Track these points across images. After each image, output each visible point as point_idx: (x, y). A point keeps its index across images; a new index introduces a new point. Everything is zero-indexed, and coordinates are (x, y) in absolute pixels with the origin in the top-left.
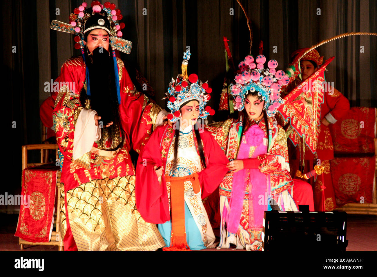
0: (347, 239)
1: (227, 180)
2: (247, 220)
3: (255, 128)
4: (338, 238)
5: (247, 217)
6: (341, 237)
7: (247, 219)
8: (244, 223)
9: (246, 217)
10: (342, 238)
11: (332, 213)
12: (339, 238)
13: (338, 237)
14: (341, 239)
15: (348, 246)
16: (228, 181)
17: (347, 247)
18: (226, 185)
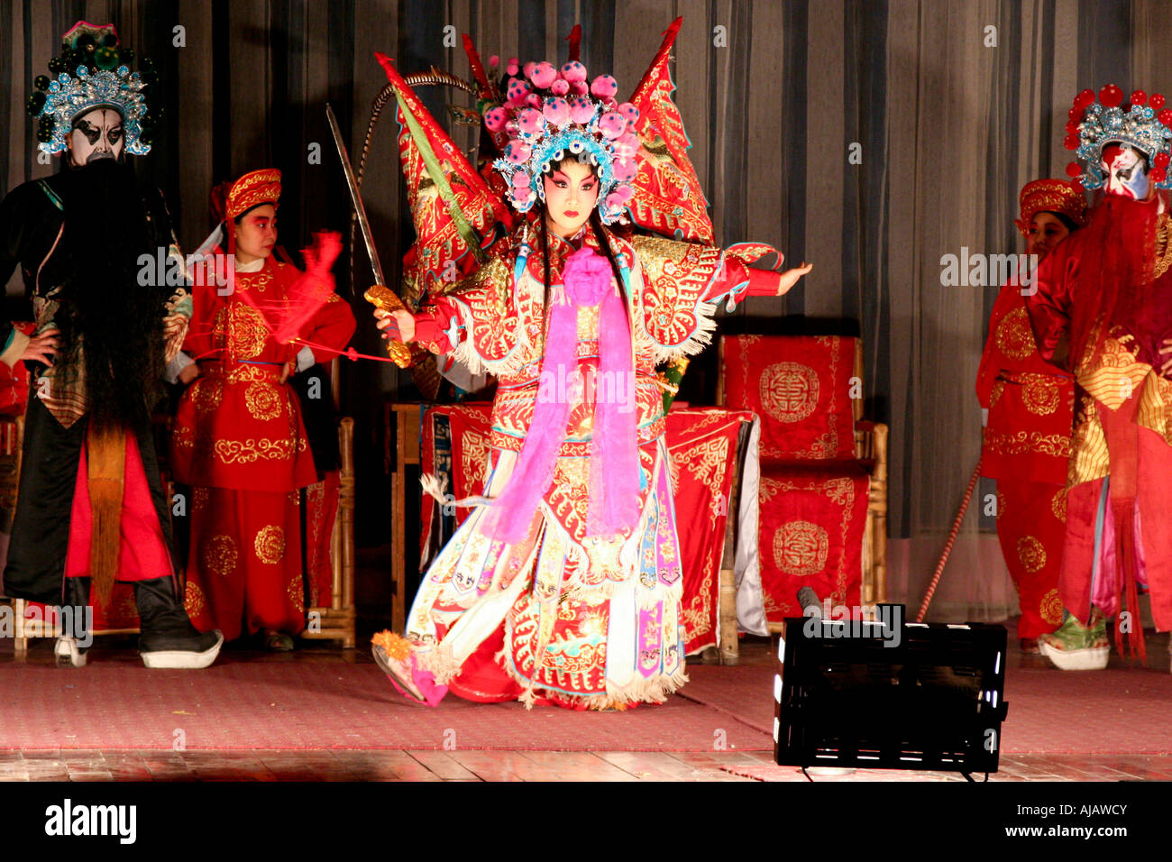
0: (1004, 700)
1: (522, 410)
2: (578, 513)
3: (586, 257)
4: (980, 697)
5: (579, 504)
6: (988, 694)
7: (578, 509)
8: (571, 521)
9: (576, 506)
10: (993, 697)
11: (967, 627)
12: (984, 695)
13: (981, 694)
14: (988, 700)
15: (1007, 718)
16: (526, 411)
17: (1004, 720)
18: (518, 421)
